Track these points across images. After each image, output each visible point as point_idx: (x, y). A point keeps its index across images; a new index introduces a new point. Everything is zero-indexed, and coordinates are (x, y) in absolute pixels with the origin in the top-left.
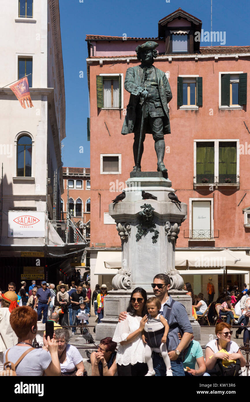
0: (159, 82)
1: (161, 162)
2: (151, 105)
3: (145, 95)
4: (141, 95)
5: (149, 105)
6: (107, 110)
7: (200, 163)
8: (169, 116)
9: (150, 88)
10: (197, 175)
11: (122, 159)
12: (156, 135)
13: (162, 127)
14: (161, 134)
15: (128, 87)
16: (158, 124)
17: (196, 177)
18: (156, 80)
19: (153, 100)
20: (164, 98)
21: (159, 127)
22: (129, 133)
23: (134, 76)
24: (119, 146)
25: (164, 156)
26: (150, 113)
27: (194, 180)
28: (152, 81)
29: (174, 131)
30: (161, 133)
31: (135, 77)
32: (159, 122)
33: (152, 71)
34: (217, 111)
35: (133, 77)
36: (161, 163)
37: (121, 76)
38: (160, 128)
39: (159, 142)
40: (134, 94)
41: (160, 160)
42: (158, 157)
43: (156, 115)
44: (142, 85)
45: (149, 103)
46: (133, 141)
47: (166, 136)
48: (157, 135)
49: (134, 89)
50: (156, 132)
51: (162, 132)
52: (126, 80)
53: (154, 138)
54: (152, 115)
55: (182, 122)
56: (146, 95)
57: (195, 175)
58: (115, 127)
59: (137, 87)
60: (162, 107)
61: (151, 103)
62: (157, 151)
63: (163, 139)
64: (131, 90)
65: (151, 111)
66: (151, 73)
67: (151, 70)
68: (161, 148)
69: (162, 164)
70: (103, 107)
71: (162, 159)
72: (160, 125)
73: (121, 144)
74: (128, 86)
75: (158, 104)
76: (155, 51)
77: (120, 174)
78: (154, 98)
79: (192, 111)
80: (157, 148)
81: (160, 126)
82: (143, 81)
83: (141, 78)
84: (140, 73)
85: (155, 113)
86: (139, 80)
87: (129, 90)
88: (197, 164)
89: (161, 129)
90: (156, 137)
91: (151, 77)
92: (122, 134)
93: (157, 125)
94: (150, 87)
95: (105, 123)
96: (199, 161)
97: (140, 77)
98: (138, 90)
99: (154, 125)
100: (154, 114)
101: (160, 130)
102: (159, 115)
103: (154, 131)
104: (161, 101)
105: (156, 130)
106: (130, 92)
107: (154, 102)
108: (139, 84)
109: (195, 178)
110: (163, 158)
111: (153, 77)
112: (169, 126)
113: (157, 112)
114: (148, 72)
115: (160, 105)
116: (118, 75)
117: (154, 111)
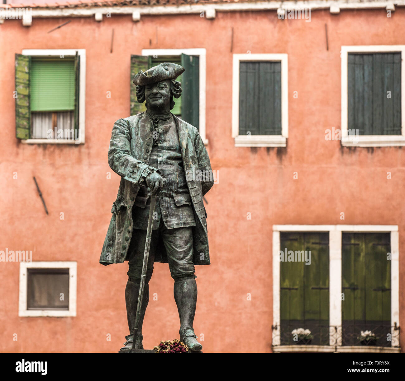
0: (184, 151)
1: (188, 328)
2: (166, 202)
3: (155, 183)
4: (145, 182)
5: (161, 202)
6: (39, 145)
7: (290, 289)
8: (206, 226)
9: (165, 166)
10: (282, 321)
11: (79, 275)
12: (178, 269)
13: (192, 251)
14: (188, 266)
15: (116, 163)
16: (182, 244)
17: (279, 328)
18: (178, 148)
19: (171, 190)
20: (195, 185)
21: (184, 251)
22: (117, 262)
23: (130, 139)
24: (72, 240)
25: (194, 315)
26: (165, 220)
27: (274, 335)
28: (170, 149)
29: (221, 201)
30: (188, 263)
31: (133, 139)
32: (184, 239)
33: (170, 127)
34: (337, 150)
35: (127, 140)
36: (189, 330)
37: (79, 56)
38: (186, 253)
39: (184, 283)
40: (131, 180)
41: (186, 323)
42: (181, 316)
43: (178, 224)
44: (148, 159)
45: (162, 198)
46: (125, 280)
47: (200, 271)
48: (181, 268)
49: (129, 169)
50: (177, 261)
51: (190, 260)
52: (113, 148)
53: (172, 274)
54: (169, 224)
55: (241, 178)
56: (157, 183)
57: (277, 321)
58: (60, 191)
59: (138, 165)
60: (190, 206)
61: (166, 199)
62: (180, 303)
63: (192, 276)
64: (124, 170)
65: (166, 216)
66: (166, 131)
67: (168, 125)
68: (189, 297)
69: (190, 332)
70: (30, 137)
71: (189, 320)
72: (186, 245)
73: (76, 235)
74: (117, 161)
75: (181, 199)
76: (177, 83)
77: (72, 318)
78: (174, 187)
79: (268, 149)
80: (180, 296)
81: (187, 247)
82: (151, 149)
83: (146, 143)
84: (143, 131)
85: (176, 219)
86: (141, 147)
87: (120, 171)
88: (283, 291)
89: (188, 254)
90: (177, 272)
91: (167, 139)
92: (101, 263)
93: (181, 246)
94: (166, 163)
95: (34, 178)
96: (287, 284)
97: (143, 139)
98: (138, 170)
99: (174, 247)
100: (174, 222)
101: (187, 258)
102: (184, 223)
103: (173, 258)
104: (187, 192)
105: (177, 256)
106: (122, 176)
107: (173, 196)
108: (140, 156)
109: (276, 329)
110: (192, 318)
111: (171, 139)
112: (205, 248)
113: (179, 218)
114: (161, 129)
115: (186, 202)
116: (71, 52)
117: (174, 215)
